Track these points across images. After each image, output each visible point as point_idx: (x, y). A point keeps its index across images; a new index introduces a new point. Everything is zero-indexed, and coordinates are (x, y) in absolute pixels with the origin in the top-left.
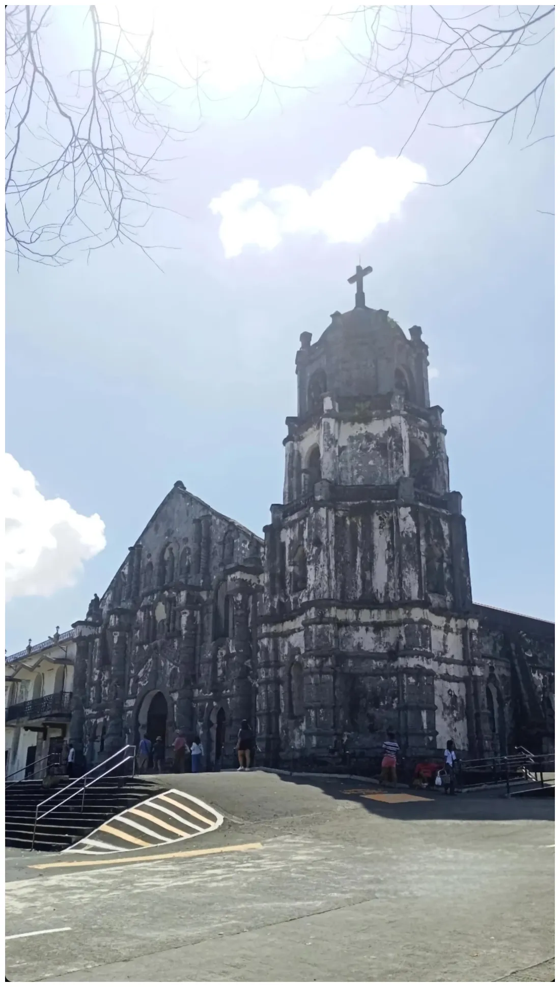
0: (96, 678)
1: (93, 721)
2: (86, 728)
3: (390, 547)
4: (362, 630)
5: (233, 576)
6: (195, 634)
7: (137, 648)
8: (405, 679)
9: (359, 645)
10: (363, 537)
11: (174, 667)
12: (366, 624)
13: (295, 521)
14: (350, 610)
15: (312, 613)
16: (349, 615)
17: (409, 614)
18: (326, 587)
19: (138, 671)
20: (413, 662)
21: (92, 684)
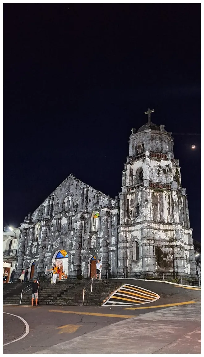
0: (30, 244)
1: (28, 261)
2: (24, 263)
3: (169, 204)
4: (161, 231)
5: (103, 210)
6: (82, 230)
7: (52, 233)
8: (176, 249)
9: (160, 237)
10: (160, 200)
11: (71, 241)
12: (162, 229)
13: (134, 192)
14: (157, 224)
15: (145, 225)
16: (156, 226)
17: (177, 227)
18: (150, 216)
19: (53, 242)
20: (178, 243)
21: (27, 247)
